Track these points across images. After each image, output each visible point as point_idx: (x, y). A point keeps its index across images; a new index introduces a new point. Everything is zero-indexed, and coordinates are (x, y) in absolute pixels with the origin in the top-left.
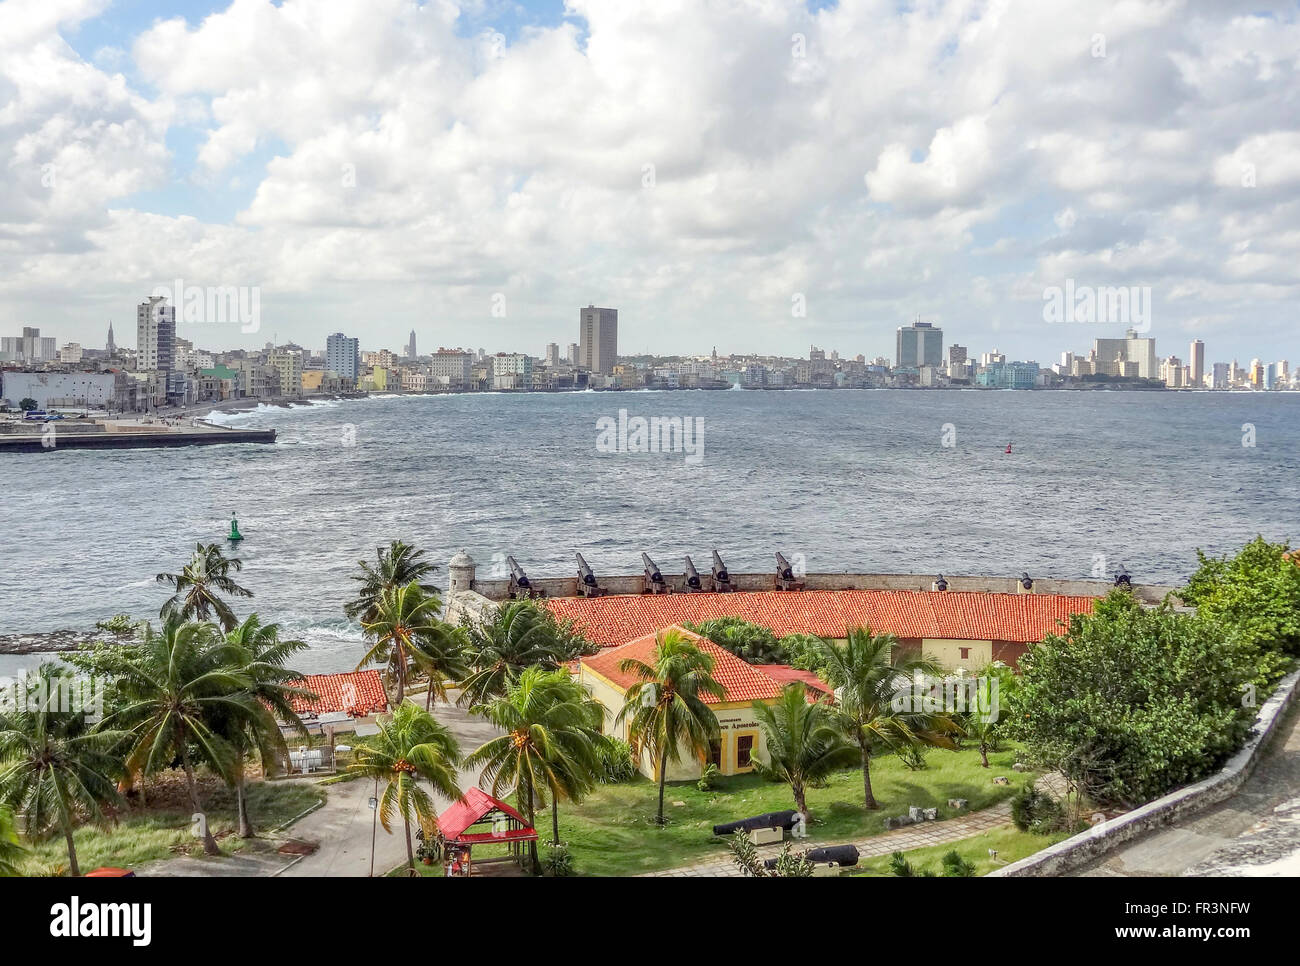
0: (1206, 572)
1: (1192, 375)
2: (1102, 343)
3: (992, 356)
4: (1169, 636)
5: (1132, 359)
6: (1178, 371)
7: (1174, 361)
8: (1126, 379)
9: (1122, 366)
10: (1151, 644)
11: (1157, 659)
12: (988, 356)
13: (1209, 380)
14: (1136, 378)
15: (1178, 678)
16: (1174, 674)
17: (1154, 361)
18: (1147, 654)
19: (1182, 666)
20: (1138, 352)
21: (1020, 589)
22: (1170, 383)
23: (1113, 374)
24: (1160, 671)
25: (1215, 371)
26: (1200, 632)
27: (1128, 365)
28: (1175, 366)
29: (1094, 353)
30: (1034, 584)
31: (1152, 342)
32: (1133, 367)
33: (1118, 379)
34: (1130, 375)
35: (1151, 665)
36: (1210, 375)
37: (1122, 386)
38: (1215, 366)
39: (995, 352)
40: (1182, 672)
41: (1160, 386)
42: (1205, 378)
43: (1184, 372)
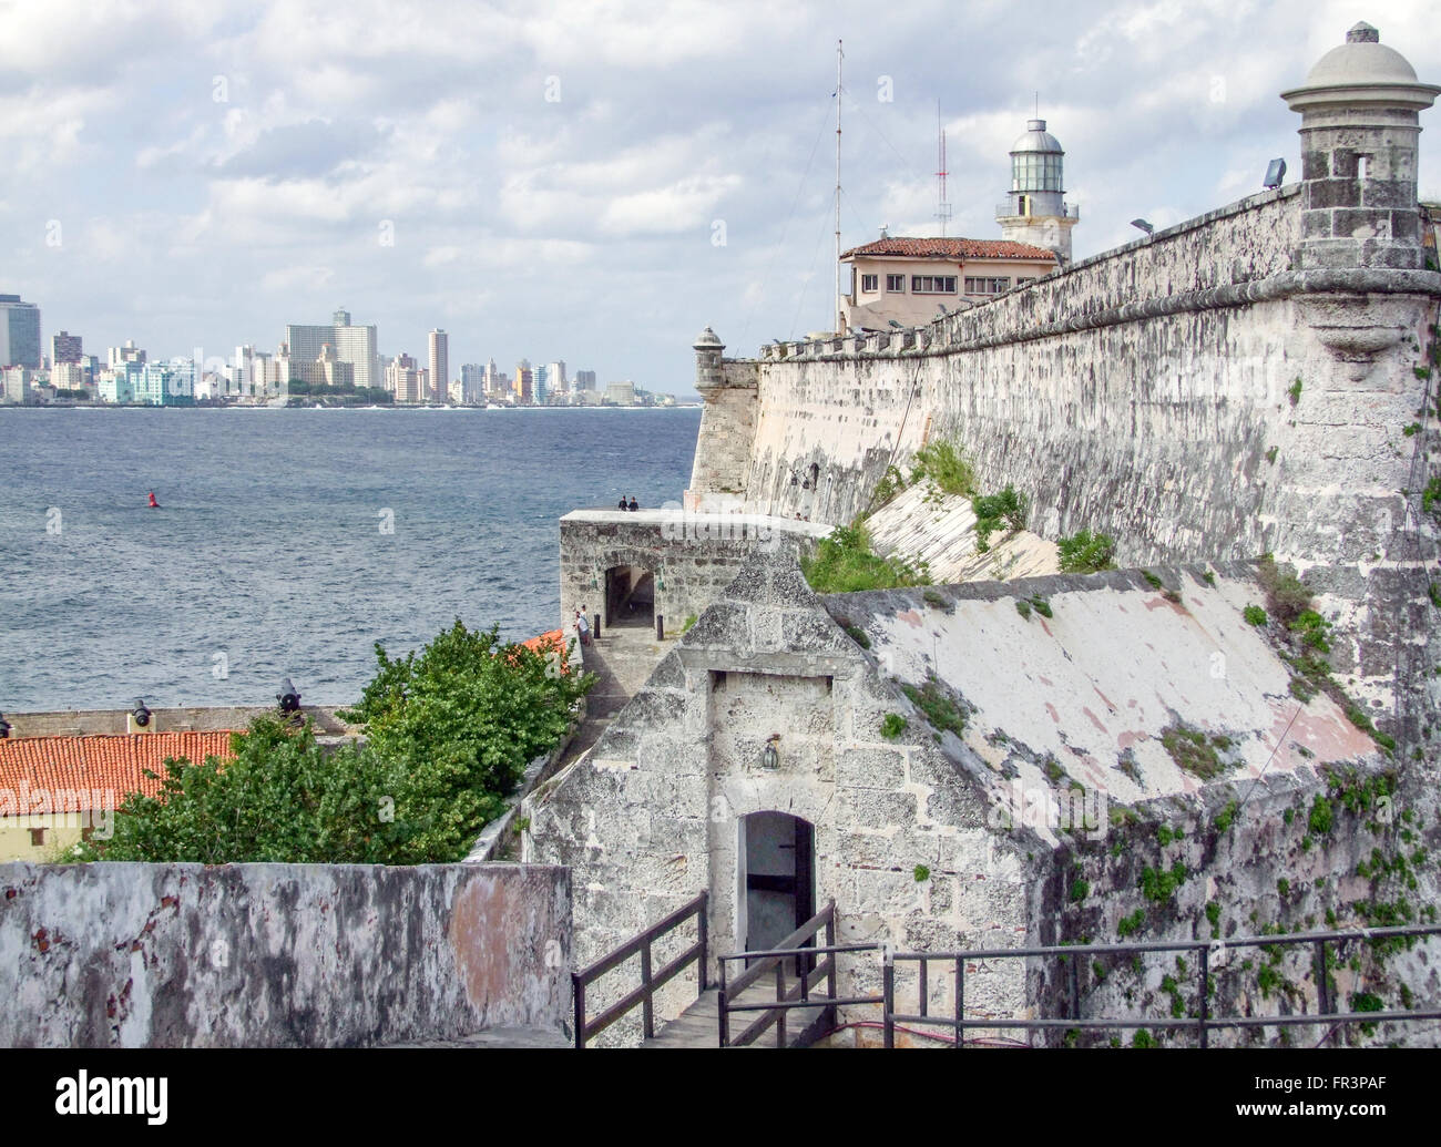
0: (386, 680)
1: (432, 384)
2: (296, 331)
3: (125, 352)
4: (308, 779)
5: (344, 358)
6: (412, 375)
7: (406, 361)
8: (335, 390)
9: (329, 368)
10: (282, 793)
11: (291, 816)
12: (118, 351)
13: (456, 391)
14: (350, 388)
15: (320, 841)
16: (315, 836)
17: (376, 362)
18: (276, 808)
19: (324, 824)
20: (353, 348)
21: (131, 727)
22: (401, 394)
23: (315, 382)
24: (294, 833)
25: (465, 377)
26: (351, 768)
27: (337, 366)
28: (407, 369)
29: (285, 348)
30: (153, 716)
31: (372, 330)
32: (345, 370)
33: (323, 389)
34: (342, 383)
35: (283, 825)
36: (458, 382)
37: (329, 399)
38: (464, 369)
39: (129, 345)
40: (325, 833)
41: (384, 398)
42: (450, 388)
43: (420, 379)
